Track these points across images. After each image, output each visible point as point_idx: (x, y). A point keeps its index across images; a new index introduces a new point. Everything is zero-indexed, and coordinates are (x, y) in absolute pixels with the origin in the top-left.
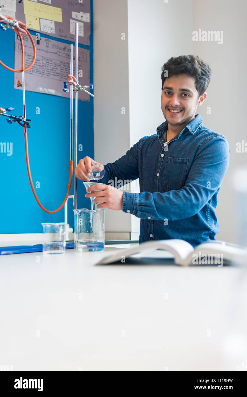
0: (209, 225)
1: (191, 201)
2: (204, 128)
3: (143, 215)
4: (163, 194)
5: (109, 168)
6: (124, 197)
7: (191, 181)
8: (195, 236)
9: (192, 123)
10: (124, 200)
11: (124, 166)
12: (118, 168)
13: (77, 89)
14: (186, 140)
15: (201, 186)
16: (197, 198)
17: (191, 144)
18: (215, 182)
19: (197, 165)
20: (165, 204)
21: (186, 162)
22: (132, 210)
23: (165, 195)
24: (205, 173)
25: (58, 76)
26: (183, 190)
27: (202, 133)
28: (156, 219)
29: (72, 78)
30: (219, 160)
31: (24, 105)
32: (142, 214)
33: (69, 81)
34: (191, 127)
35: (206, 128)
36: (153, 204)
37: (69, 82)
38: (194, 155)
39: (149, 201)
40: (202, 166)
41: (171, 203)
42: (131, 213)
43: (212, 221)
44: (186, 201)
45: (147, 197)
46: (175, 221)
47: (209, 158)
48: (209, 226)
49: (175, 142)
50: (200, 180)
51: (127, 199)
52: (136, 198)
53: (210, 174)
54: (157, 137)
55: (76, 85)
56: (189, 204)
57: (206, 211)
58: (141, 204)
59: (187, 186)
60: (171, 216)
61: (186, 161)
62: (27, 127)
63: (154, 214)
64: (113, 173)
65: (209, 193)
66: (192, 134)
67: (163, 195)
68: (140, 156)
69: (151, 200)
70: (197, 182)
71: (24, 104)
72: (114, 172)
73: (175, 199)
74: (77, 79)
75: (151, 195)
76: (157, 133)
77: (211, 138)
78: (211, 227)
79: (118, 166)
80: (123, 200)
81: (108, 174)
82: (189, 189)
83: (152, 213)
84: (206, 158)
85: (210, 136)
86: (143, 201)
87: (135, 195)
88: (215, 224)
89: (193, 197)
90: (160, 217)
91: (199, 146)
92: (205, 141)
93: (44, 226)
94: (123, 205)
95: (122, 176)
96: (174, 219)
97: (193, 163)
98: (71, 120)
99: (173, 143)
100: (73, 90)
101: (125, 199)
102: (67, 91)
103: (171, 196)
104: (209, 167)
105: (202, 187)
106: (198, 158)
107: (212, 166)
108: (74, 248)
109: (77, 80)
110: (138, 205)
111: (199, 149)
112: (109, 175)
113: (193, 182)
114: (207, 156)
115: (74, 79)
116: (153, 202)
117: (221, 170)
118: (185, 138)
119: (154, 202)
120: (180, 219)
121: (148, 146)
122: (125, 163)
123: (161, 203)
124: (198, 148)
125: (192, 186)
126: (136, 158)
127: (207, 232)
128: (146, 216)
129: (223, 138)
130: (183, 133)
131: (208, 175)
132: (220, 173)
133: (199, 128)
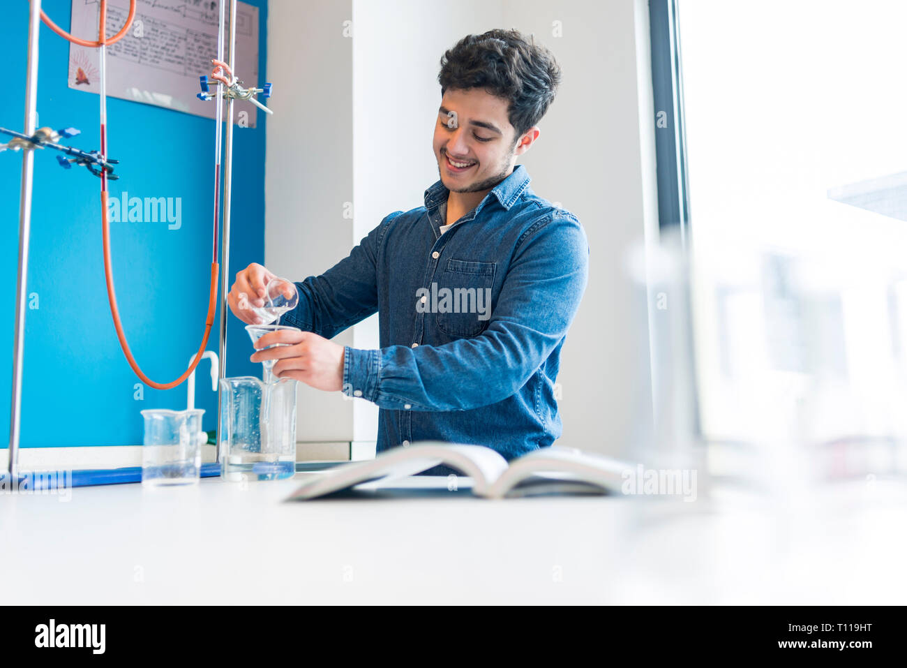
0: (540, 418)
1: (502, 362)
2: (534, 197)
3: (393, 400)
4: (438, 349)
5: (310, 288)
6: (347, 360)
7: (502, 317)
8: (507, 444)
9: (506, 183)
10: (347, 367)
11: (345, 283)
12: (331, 288)
13: (233, 94)
14: (491, 221)
15: (526, 330)
16: (517, 357)
17: (503, 230)
18: (556, 320)
19: (517, 281)
20: (445, 372)
21: (491, 272)
22: (366, 390)
23: (443, 350)
24: (535, 300)
25: (179, 63)
26: (484, 337)
27: (528, 208)
28: (423, 409)
29: (221, 68)
30: (566, 271)
31: (103, 126)
32: (390, 398)
33: (215, 74)
34: (504, 192)
35: (537, 198)
36: (417, 372)
37: (213, 78)
38: (510, 257)
39: (405, 366)
40: (530, 283)
41: (458, 370)
42: (363, 397)
43: (547, 409)
44: (492, 365)
45: (401, 357)
46: (468, 411)
47: (543, 265)
48: (538, 420)
49: (466, 227)
50: (524, 316)
51: (353, 363)
52: (376, 360)
53: (547, 301)
54: (424, 213)
55: (230, 84)
56: (499, 370)
57: (535, 387)
58: (387, 375)
59: (495, 330)
60: (459, 401)
61: (491, 269)
62: (109, 178)
63: (419, 398)
64: (319, 301)
65: (544, 345)
66: (505, 209)
67: (438, 352)
68: (381, 257)
69: (411, 365)
70: (517, 320)
71: (101, 123)
72: (322, 297)
73: (467, 359)
74: (232, 70)
75: (410, 352)
76: (426, 203)
77: (548, 218)
78: (544, 424)
79: (331, 284)
80: (345, 367)
81: (307, 302)
82: (499, 336)
83: (414, 395)
84: (537, 265)
85: (545, 216)
86: (392, 367)
87: (371, 353)
88: (553, 417)
89: (507, 353)
90: (433, 404)
91: (522, 236)
92: (536, 226)
93: (146, 417)
94: (344, 378)
95: (341, 305)
96: (465, 408)
97: (508, 275)
98: (218, 166)
99: (462, 228)
100: (224, 97)
101: (349, 363)
102: (206, 99)
103: (457, 354)
104: (545, 285)
105: (529, 331)
106: (519, 264)
107: (551, 283)
108: (219, 476)
109: (233, 74)
110: (381, 377)
111: (521, 242)
112: (310, 305)
113: (509, 320)
114: (538, 261)
115: (225, 69)
116: (417, 368)
117: (572, 294)
118: (490, 218)
119: (419, 368)
120: (478, 405)
121: (402, 233)
122: (347, 276)
123: (434, 370)
124: (519, 240)
125: (506, 329)
126: (373, 262)
127: (535, 435)
128: (400, 402)
129: (575, 220)
130: (486, 206)
131: (542, 304)
132: (570, 301)
133: (522, 196)
